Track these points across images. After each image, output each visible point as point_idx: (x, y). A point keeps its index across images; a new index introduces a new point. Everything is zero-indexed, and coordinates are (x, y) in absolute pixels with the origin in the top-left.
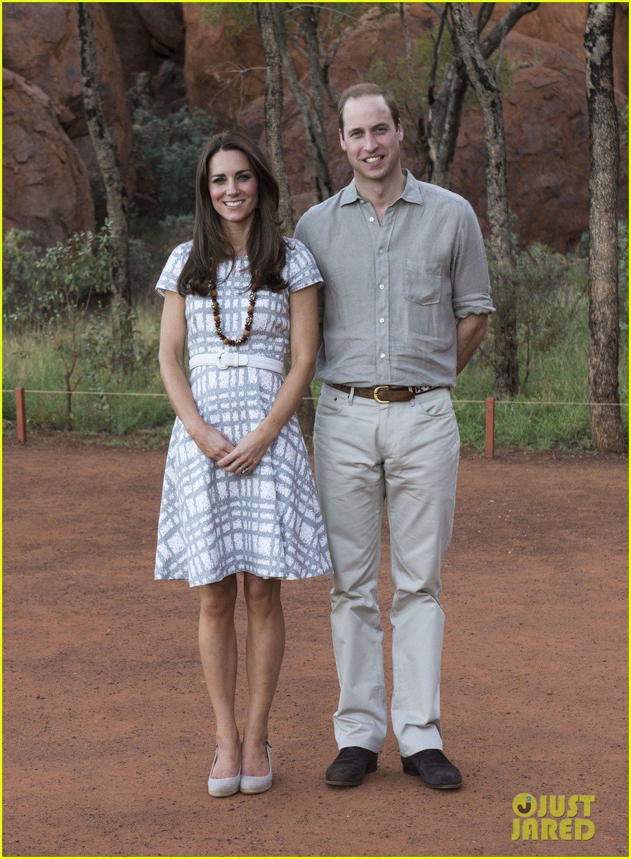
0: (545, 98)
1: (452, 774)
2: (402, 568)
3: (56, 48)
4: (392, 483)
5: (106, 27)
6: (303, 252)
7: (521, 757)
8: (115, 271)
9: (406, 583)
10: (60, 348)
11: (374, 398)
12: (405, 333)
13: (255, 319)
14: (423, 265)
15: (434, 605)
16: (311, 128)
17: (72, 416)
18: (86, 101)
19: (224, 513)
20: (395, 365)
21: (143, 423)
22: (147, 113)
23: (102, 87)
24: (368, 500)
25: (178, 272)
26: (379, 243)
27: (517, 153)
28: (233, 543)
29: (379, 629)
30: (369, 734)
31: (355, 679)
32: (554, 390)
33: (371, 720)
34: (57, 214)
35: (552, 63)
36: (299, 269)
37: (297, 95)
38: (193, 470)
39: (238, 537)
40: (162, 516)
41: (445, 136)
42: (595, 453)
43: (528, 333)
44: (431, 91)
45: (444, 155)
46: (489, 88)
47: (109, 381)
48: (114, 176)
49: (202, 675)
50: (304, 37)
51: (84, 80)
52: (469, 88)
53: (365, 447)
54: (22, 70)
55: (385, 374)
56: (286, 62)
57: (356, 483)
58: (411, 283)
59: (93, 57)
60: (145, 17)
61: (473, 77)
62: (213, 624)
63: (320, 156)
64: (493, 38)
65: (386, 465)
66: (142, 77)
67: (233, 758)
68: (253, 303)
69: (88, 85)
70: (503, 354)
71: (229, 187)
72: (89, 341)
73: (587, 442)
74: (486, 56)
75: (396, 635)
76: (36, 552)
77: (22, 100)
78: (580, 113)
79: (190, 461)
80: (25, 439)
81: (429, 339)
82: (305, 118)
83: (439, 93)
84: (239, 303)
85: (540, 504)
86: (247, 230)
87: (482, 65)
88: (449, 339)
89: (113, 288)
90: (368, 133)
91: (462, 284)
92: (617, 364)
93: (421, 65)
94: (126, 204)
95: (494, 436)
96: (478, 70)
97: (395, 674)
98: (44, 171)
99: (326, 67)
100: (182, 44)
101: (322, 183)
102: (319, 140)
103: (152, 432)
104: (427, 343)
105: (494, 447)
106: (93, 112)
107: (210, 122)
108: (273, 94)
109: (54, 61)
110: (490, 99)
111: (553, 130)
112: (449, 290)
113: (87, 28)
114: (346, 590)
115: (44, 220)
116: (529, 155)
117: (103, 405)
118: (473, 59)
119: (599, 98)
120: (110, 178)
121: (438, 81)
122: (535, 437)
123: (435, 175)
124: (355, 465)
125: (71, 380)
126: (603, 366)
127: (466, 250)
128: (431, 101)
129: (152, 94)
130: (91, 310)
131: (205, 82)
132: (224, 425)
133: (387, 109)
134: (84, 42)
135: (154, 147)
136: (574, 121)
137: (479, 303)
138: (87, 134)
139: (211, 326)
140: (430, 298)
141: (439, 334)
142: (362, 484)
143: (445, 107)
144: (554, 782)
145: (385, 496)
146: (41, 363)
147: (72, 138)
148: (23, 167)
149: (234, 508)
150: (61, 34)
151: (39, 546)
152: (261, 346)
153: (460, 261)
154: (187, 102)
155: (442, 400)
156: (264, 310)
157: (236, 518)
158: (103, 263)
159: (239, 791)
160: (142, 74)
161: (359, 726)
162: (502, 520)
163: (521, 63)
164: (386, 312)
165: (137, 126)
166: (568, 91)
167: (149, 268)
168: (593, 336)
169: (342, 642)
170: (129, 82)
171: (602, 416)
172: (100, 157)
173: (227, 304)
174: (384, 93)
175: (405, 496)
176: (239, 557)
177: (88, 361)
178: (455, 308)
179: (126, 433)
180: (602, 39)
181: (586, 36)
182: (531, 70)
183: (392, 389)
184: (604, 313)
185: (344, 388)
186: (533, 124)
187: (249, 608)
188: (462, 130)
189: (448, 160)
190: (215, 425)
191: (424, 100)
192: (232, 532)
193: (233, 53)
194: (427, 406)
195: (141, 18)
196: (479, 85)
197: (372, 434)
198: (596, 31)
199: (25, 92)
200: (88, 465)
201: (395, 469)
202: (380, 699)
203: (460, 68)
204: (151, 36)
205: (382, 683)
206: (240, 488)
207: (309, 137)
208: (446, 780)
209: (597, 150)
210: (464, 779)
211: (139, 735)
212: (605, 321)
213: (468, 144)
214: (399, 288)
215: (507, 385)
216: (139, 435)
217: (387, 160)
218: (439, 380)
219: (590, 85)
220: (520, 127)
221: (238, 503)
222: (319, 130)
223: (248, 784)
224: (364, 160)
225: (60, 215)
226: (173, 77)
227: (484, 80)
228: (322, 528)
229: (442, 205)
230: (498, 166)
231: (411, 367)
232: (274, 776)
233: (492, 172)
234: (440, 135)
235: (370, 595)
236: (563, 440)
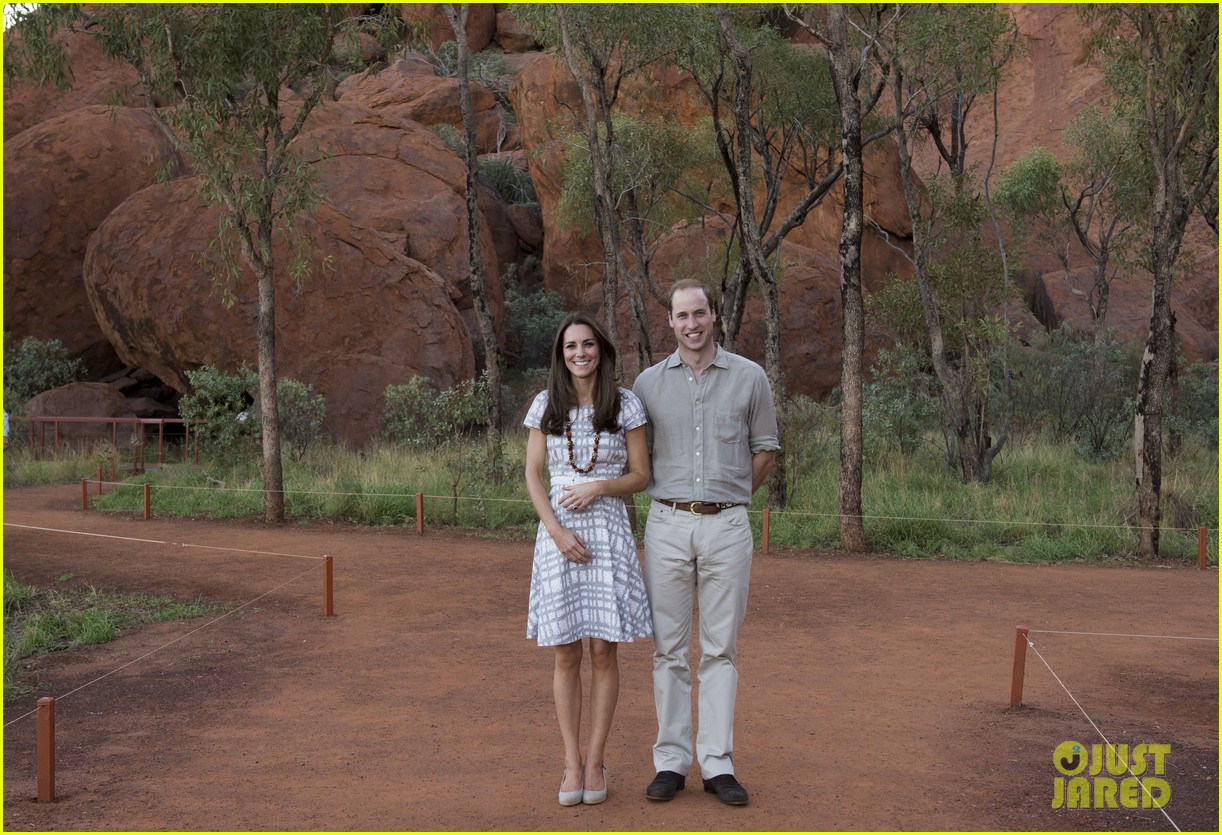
0: (806, 289)
1: (741, 794)
2: (708, 638)
3: (450, 244)
4: (702, 574)
5: (487, 230)
6: (634, 400)
7: (792, 781)
8: (490, 409)
9: (710, 649)
10: (449, 465)
11: (690, 511)
12: (715, 465)
13: (599, 454)
14: (728, 413)
15: (730, 666)
16: (636, 307)
17: (457, 515)
18: (472, 284)
19: (575, 594)
20: (707, 487)
21: (509, 521)
22: (515, 293)
23: (484, 274)
24: (684, 587)
25: (541, 414)
26: (696, 397)
27: (786, 328)
28: (582, 616)
29: (689, 683)
30: (679, 762)
31: (670, 720)
32: (812, 504)
33: (681, 751)
34: (448, 365)
35: (812, 264)
36: (631, 414)
37: (626, 283)
38: (551, 560)
39: (585, 612)
40: (532, 593)
41: (733, 315)
42: (843, 551)
43: (793, 462)
44: (724, 282)
45: (733, 329)
46: (768, 281)
47: (483, 489)
48: (492, 339)
49: (555, 713)
50: (632, 241)
51: (472, 269)
52: (752, 280)
53: (684, 548)
54: (425, 260)
55: (700, 493)
56: (619, 259)
57: (676, 574)
58: (719, 427)
59: (478, 252)
60: (515, 223)
61: (757, 273)
62: (564, 674)
63: (642, 328)
64: (770, 244)
65: (698, 561)
66: (512, 267)
67: (577, 777)
68: (597, 442)
69: (474, 273)
70: (775, 477)
71: (578, 351)
72: (471, 460)
73: (837, 543)
74: (766, 257)
75: (702, 688)
76: (430, 615)
77: (425, 282)
78: (832, 300)
79: (548, 554)
80: (423, 532)
81: (733, 468)
82: (632, 300)
83: (730, 283)
84: (587, 441)
85: (803, 589)
86: (592, 385)
87: (763, 265)
88: (748, 469)
89: (489, 421)
90: (690, 316)
91: (756, 429)
92: (860, 486)
93: (717, 262)
94: (499, 359)
95: (769, 538)
96: (761, 268)
97: (700, 717)
98: (439, 334)
99: (647, 263)
100: (541, 243)
101: (643, 347)
102: (641, 316)
103: (516, 528)
104: (731, 471)
105: (769, 545)
106: (477, 293)
107: (561, 301)
108: (611, 283)
109: (448, 255)
110: (769, 290)
111: (813, 312)
112: (747, 433)
113: (475, 231)
114: (666, 654)
115: (438, 370)
116: (794, 329)
117: (480, 507)
118: (757, 260)
119: (850, 291)
120: (489, 341)
121: (729, 275)
122: (798, 539)
123: (726, 343)
124: (676, 560)
125: (457, 488)
126: (850, 488)
127: (760, 404)
128: (724, 289)
129: (519, 280)
130: (472, 438)
131: (558, 271)
132: (576, 529)
133: (705, 298)
134: (472, 241)
135: (518, 318)
136: (828, 306)
137: (769, 443)
138: (472, 307)
139: (567, 458)
140: (733, 438)
141: (740, 464)
142: (679, 574)
143: (734, 293)
144: (817, 801)
145: (696, 584)
146: (434, 475)
147: (460, 310)
148: (424, 331)
149: (583, 590)
150: (454, 234)
151: (432, 612)
152: (603, 471)
153: (755, 411)
154: (544, 285)
155: (740, 514)
156: (605, 447)
157: (584, 597)
158: (482, 403)
159: (582, 802)
160: (512, 265)
161: (672, 755)
162: (775, 601)
163: (789, 263)
164: (701, 448)
165: (507, 303)
166: (824, 283)
167: (514, 406)
168: (843, 465)
169: (662, 692)
170: (502, 270)
171: (848, 524)
172: (481, 325)
173: (579, 443)
174: (703, 287)
175: (712, 585)
176: (586, 627)
177: (470, 474)
178: (751, 446)
179: (496, 528)
180: (853, 248)
181: (841, 245)
182: (796, 267)
183: (704, 504)
184: (851, 449)
185: (668, 503)
186: (797, 307)
187: (593, 663)
188: (746, 310)
189: (735, 333)
190: (570, 529)
191: (719, 288)
192: (581, 608)
193: (578, 251)
194: (730, 518)
195: (512, 224)
196: (761, 279)
197: (688, 537)
198: (848, 242)
199: (426, 276)
200: (469, 552)
201: (704, 564)
202: (688, 736)
203: (746, 265)
204: (519, 237)
205: (690, 724)
206: (587, 576)
207: (635, 314)
208: (737, 798)
209: (848, 329)
210: (750, 798)
211: (507, 757)
212: (852, 454)
213: (750, 321)
214: (710, 430)
215: (778, 499)
216: (506, 530)
217: (705, 335)
218: (739, 499)
219: (843, 281)
220: (788, 309)
221: (586, 587)
222: (642, 309)
223: (589, 796)
224: (687, 335)
225: (450, 366)
226: (534, 267)
227: (764, 276)
228: (646, 605)
229: (743, 369)
230: (774, 339)
231: (719, 489)
232: (608, 791)
233: (769, 342)
234: (730, 314)
235: (683, 658)
236: (819, 541)
